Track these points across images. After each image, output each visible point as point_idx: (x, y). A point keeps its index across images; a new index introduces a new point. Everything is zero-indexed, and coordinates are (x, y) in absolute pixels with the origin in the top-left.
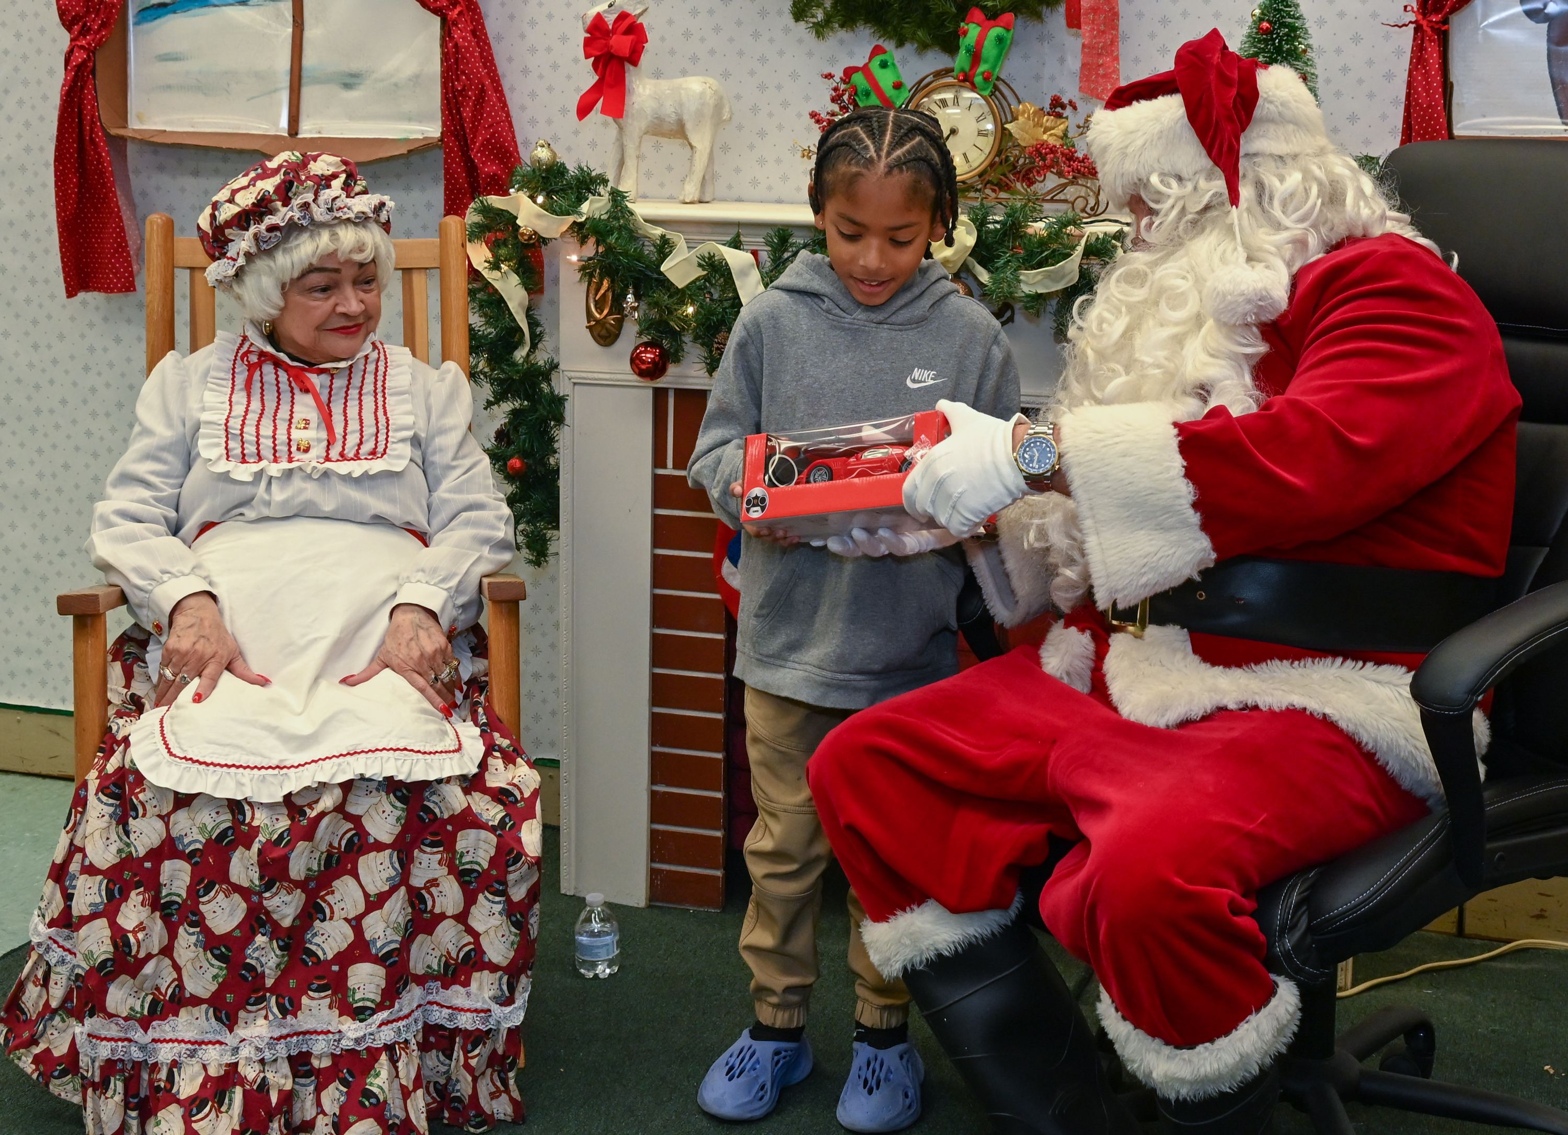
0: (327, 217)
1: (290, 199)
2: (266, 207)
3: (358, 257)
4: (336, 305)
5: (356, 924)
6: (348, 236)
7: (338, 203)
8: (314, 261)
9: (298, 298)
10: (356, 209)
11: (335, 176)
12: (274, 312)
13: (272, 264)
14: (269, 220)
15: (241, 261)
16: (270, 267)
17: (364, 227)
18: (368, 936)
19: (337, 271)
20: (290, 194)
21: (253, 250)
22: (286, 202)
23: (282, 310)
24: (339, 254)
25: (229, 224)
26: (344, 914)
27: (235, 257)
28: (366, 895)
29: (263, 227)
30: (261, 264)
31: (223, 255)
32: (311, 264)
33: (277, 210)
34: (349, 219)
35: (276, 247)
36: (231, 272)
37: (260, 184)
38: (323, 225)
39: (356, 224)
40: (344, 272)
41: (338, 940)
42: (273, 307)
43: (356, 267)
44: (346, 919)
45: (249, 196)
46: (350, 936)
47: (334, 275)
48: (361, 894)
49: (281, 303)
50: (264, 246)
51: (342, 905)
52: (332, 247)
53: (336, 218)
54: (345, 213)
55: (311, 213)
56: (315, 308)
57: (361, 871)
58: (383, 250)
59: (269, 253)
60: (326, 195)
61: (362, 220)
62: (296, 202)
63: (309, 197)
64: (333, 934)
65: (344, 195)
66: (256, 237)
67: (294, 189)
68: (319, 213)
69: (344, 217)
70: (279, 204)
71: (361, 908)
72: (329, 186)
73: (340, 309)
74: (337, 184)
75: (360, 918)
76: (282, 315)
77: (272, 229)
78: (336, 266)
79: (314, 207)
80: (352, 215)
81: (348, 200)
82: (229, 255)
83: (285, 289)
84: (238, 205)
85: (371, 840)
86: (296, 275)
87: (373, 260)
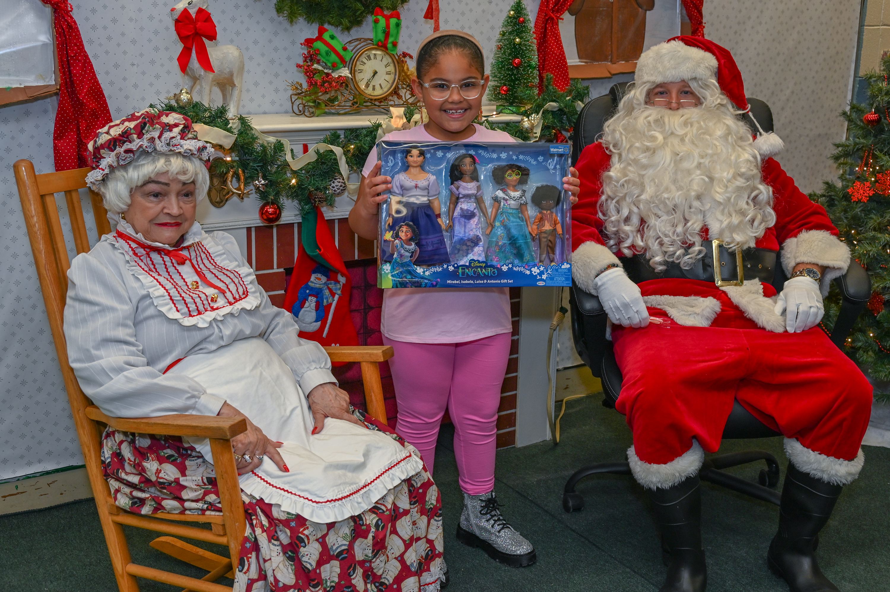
0: (165, 149)
1: (143, 134)
2: (127, 137)
3: (182, 178)
4: (164, 208)
5: (401, 559)
6: (176, 163)
7: (174, 141)
8: (152, 176)
9: (140, 199)
10: (185, 147)
11: (176, 125)
12: (124, 207)
13: (125, 174)
14: (127, 146)
15: (107, 171)
16: (124, 177)
17: (190, 159)
18: (408, 563)
19: (167, 184)
20: (144, 131)
21: (115, 164)
22: (140, 135)
23: (129, 206)
24: (170, 174)
25: (102, 146)
26: (394, 556)
27: (104, 168)
28: (404, 541)
29: (122, 150)
30: (119, 173)
31: (98, 167)
32: (150, 178)
33: (134, 141)
34: (180, 153)
35: (130, 163)
36: (100, 178)
37: (127, 124)
38: (163, 154)
39: (184, 157)
40: (171, 186)
41: (394, 570)
42: (123, 204)
43: (181, 185)
44: (395, 558)
45: (118, 130)
46: (399, 566)
47: (165, 187)
48: (401, 541)
49: (129, 201)
50: (122, 163)
51: (392, 551)
52: (165, 169)
53: (171, 150)
54: (178, 149)
55: (155, 145)
56: (149, 208)
57: (398, 529)
58: (200, 177)
59: (125, 167)
60: (167, 135)
61: (188, 155)
62: (147, 136)
63: (156, 134)
64: (390, 569)
65: (179, 137)
66: (118, 156)
67: (146, 128)
68: (160, 146)
69: (177, 151)
70: (135, 136)
71: (402, 548)
72: (171, 131)
73: (166, 211)
74: (176, 130)
75: (402, 555)
76: (128, 209)
77: (127, 151)
78: (166, 182)
79: (157, 141)
80: (182, 150)
81: (182, 141)
82: (100, 167)
83: (133, 191)
84: (111, 135)
85: (401, 511)
86: (140, 184)
87: (193, 182)
